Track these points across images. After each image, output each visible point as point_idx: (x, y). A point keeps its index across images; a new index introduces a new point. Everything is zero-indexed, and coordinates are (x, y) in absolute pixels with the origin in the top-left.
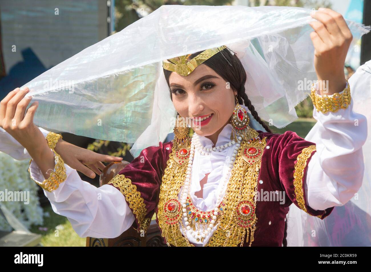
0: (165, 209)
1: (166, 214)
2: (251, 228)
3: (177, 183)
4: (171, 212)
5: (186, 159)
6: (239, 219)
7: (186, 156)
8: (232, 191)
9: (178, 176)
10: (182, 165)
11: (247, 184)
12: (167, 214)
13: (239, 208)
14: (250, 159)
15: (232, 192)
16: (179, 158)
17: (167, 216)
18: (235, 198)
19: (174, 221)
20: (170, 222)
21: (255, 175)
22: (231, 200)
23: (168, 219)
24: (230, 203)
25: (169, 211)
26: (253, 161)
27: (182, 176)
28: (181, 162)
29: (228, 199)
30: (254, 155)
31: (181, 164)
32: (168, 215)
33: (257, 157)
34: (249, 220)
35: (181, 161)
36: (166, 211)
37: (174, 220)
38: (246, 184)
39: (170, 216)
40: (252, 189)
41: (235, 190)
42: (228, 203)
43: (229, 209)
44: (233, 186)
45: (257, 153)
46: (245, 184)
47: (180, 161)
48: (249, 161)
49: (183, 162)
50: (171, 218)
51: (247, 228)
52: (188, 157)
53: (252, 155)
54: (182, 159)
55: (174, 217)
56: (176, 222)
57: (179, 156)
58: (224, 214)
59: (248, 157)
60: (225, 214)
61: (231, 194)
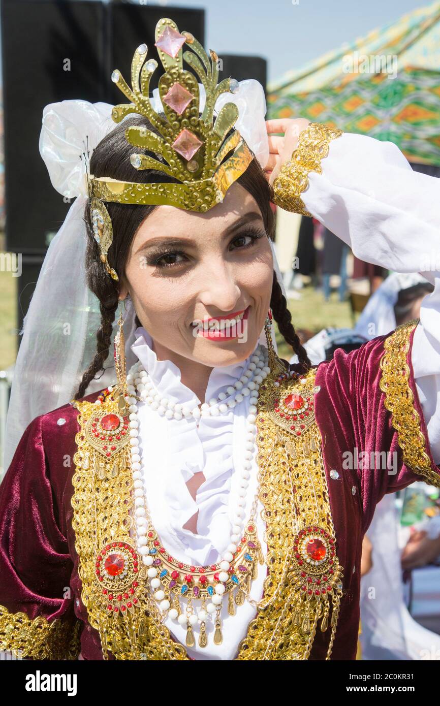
0: (98, 573)
1: (103, 585)
2: (331, 592)
3: (115, 503)
4: (116, 577)
5: (119, 439)
6: (303, 575)
7: (117, 431)
8: (277, 511)
9: (113, 487)
10: (113, 457)
11: (306, 486)
12: (106, 585)
13: (298, 547)
14: (291, 423)
15: (276, 513)
16: (103, 439)
17: (106, 592)
18: (286, 526)
19: (129, 600)
20: (118, 605)
21: (315, 461)
22: (279, 534)
23: (112, 598)
24: (280, 542)
25: (111, 577)
26: (302, 427)
27: (121, 484)
28: (109, 450)
29: (273, 534)
30: (299, 411)
31: (108, 455)
32: (109, 588)
33: (307, 415)
34: (326, 573)
35: (110, 447)
36: (102, 579)
37: (127, 597)
38: (303, 487)
39: (116, 589)
40: (319, 496)
41: (282, 507)
42: (276, 543)
43: (280, 559)
44: (275, 497)
45: (306, 407)
46: (300, 487)
47: (105, 448)
48: (292, 429)
49: (114, 449)
50: (119, 594)
51: (325, 596)
52: (123, 434)
53: (295, 412)
54: (110, 440)
55: (125, 589)
56: (133, 603)
57: (102, 434)
58: (271, 573)
59: (287, 419)
60: (274, 572)
61: (278, 519)
